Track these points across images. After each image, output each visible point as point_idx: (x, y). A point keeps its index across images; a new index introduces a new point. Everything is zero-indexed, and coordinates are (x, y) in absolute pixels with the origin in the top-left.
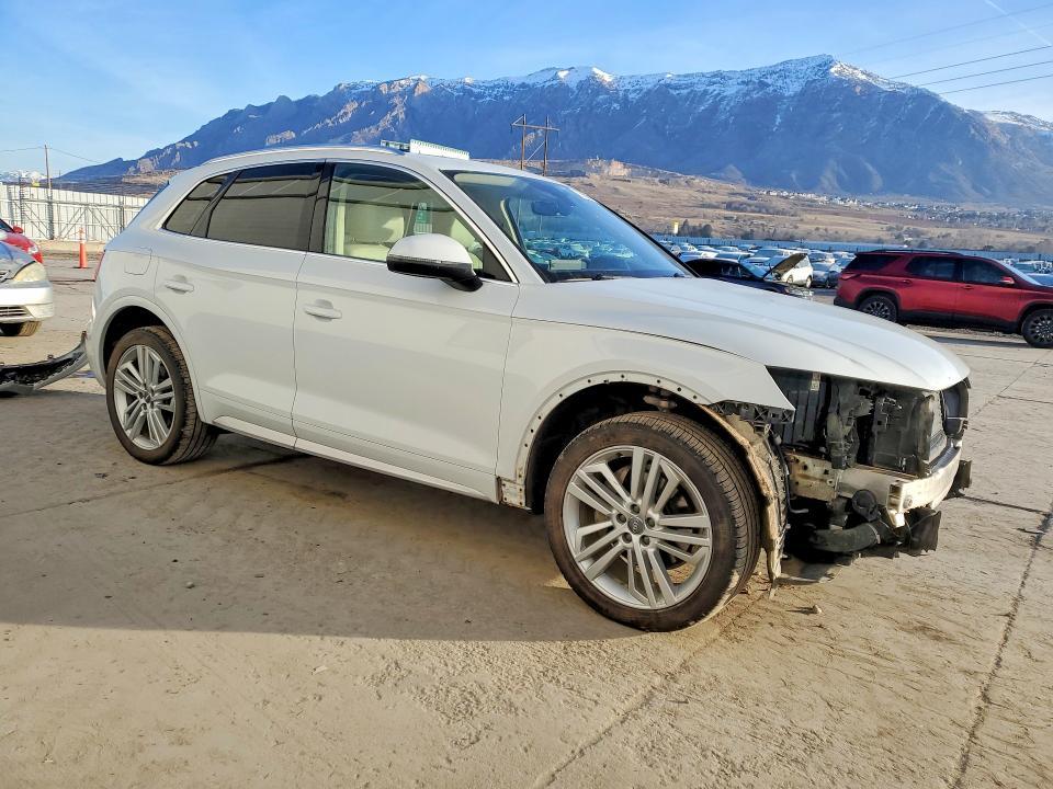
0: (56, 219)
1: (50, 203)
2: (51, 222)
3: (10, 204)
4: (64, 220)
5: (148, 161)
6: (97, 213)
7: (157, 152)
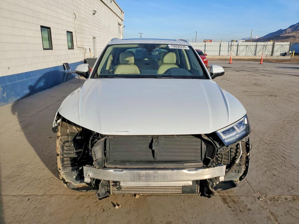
0: (239, 50)
1: (238, 46)
2: (237, 51)
3: (229, 47)
4: (241, 50)
5: (290, 29)
6: (250, 48)
7: (294, 25)
